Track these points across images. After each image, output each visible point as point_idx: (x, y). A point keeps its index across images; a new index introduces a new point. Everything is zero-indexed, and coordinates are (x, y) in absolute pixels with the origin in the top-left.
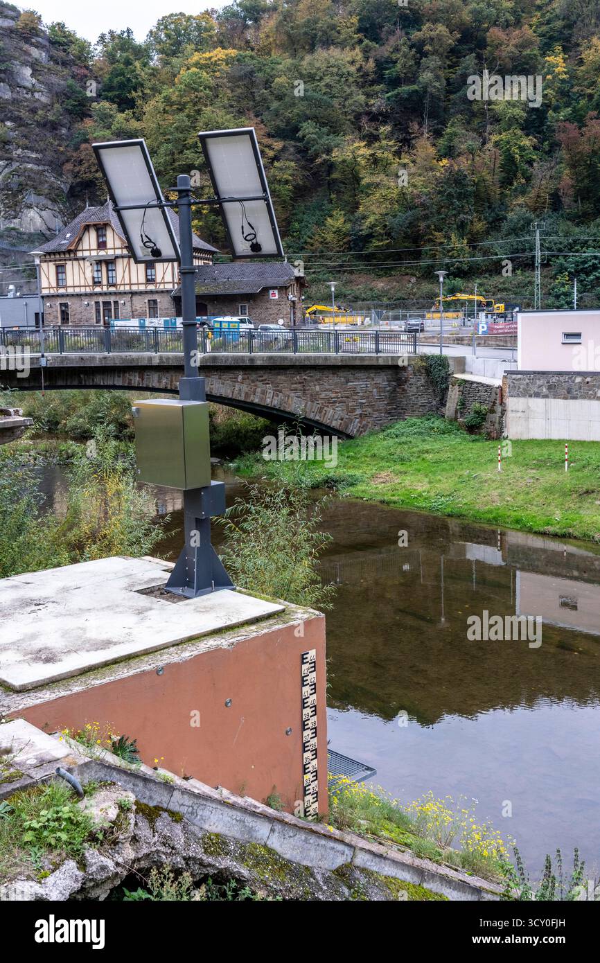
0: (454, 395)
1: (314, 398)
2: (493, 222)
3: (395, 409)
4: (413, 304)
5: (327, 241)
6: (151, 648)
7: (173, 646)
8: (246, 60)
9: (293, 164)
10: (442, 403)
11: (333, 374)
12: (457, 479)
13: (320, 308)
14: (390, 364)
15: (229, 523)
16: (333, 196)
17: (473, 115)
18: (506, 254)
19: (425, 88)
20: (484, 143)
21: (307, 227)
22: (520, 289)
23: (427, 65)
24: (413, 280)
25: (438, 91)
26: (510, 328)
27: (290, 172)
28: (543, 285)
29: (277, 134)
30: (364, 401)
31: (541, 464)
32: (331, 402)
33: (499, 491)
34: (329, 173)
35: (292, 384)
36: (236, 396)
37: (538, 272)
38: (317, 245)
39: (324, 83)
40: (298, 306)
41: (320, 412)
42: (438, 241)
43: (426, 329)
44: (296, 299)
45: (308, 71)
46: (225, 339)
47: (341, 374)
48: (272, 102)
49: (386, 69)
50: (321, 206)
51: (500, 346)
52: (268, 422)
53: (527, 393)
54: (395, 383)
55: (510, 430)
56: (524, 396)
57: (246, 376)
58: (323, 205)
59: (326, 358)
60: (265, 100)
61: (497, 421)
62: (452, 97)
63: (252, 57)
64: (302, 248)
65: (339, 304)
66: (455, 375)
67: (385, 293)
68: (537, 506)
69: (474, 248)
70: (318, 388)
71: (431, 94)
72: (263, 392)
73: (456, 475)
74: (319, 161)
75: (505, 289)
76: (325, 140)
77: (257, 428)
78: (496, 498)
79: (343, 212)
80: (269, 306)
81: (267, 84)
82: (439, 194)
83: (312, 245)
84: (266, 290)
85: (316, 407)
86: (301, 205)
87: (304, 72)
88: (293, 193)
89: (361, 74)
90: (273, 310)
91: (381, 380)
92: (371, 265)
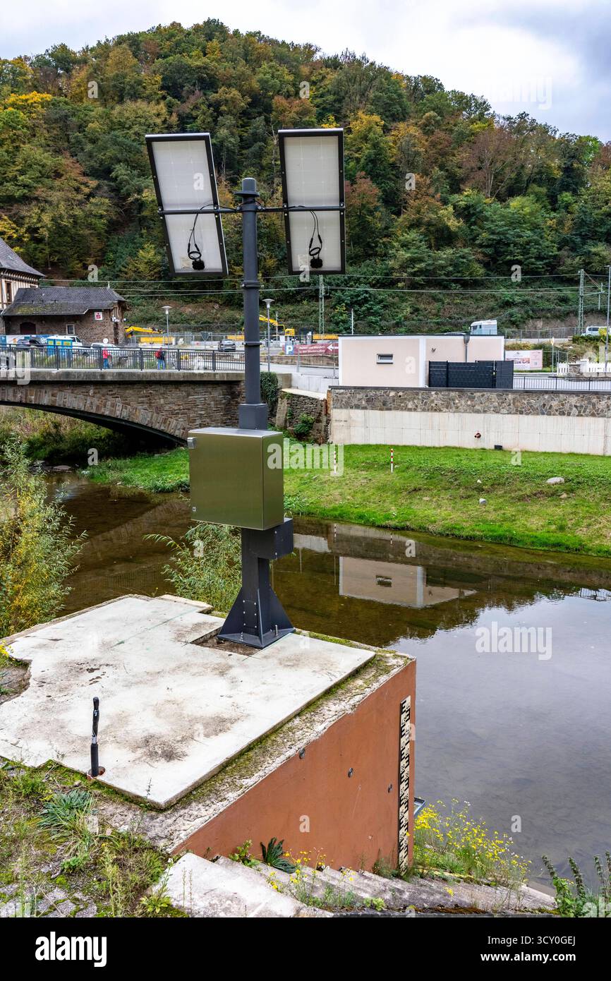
0: (283, 407)
1: (159, 410)
2: (282, 259)
3: (229, 419)
4: (218, 328)
5: (140, 270)
6: (278, 724)
7: (295, 717)
8: (61, 105)
9: (107, 201)
10: (273, 413)
11: (176, 388)
12: (299, 481)
13: (136, 329)
14: (225, 379)
15: (169, 540)
16: (144, 231)
17: (262, 168)
18: (294, 287)
19: (222, 142)
20: (273, 193)
21: (121, 257)
22: (307, 317)
23: (223, 123)
24: (217, 306)
25: (234, 146)
26: (312, 350)
27: (105, 208)
28: (325, 313)
29: (93, 173)
30: (203, 412)
31: (369, 466)
32: (174, 413)
33: (339, 490)
34: (140, 211)
35: (140, 397)
36: (88, 409)
37: (322, 303)
38: (131, 273)
39: (132, 131)
40: (120, 327)
41: (165, 423)
42: (237, 274)
43: (237, 349)
44: (118, 321)
45: (118, 120)
46: (58, 356)
47: (182, 388)
48: (86, 144)
49: (188, 123)
50: (133, 240)
51: (304, 364)
52: (110, 431)
53: (348, 405)
54: (229, 397)
55: (335, 437)
56: (346, 408)
57: (97, 391)
58: (135, 239)
59: (170, 375)
60: (79, 142)
61: (323, 429)
62: (244, 152)
63: (66, 103)
64: (117, 276)
65: (153, 326)
66: (283, 390)
67: (193, 317)
68: (374, 503)
69: (268, 281)
70: (162, 401)
71: (227, 148)
72: (113, 405)
73: (298, 477)
74: (131, 199)
75: (295, 317)
76: (136, 181)
77: (101, 437)
78: (338, 497)
79: (153, 246)
80: (94, 327)
81: (81, 128)
82: (237, 233)
83: (126, 273)
84: (91, 312)
85: (161, 418)
86: (115, 238)
87: (115, 120)
88: (108, 227)
89: (166, 125)
90: (98, 330)
91: (218, 394)
92: (179, 293)
